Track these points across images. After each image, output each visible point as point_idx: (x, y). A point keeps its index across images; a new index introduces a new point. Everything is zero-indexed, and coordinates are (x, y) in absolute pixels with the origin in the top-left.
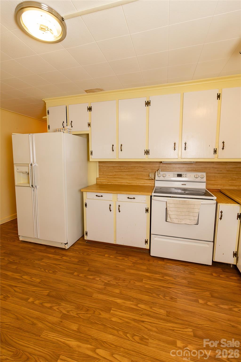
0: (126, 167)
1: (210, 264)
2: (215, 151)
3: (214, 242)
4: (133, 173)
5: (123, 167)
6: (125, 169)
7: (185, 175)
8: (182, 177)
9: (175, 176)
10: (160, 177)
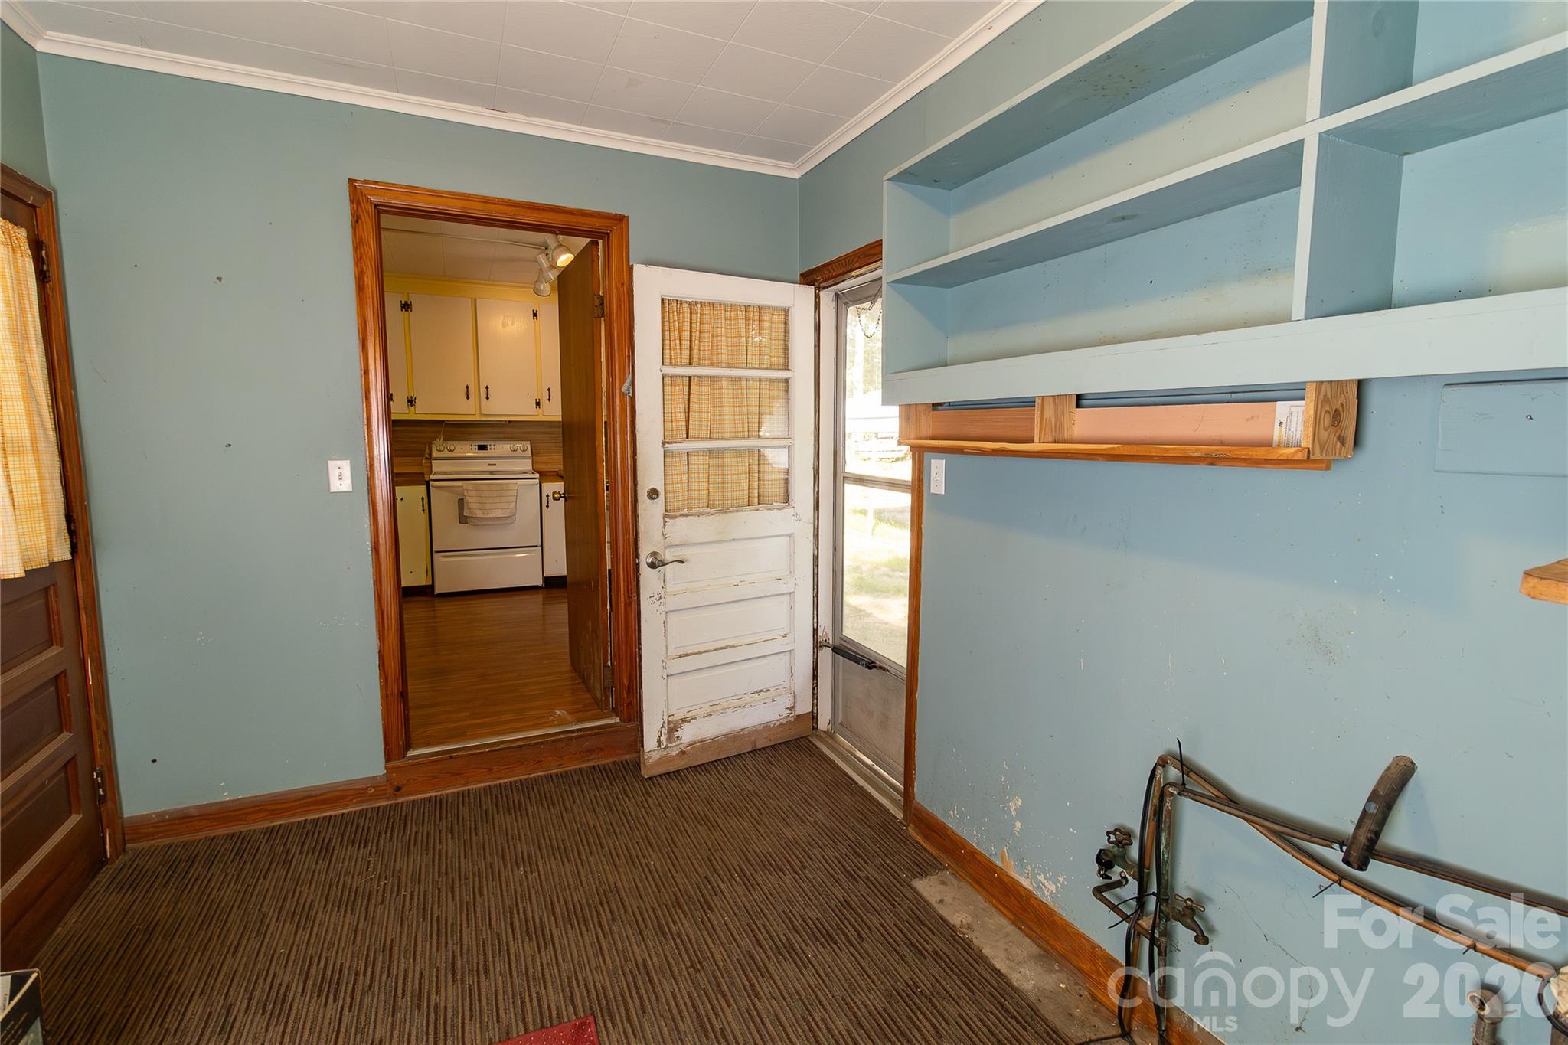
1: (540, 583)
2: (538, 404)
3: (542, 546)
7: (492, 447)
8: (487, 450)
9: (473, 449)
10: (443, 452)
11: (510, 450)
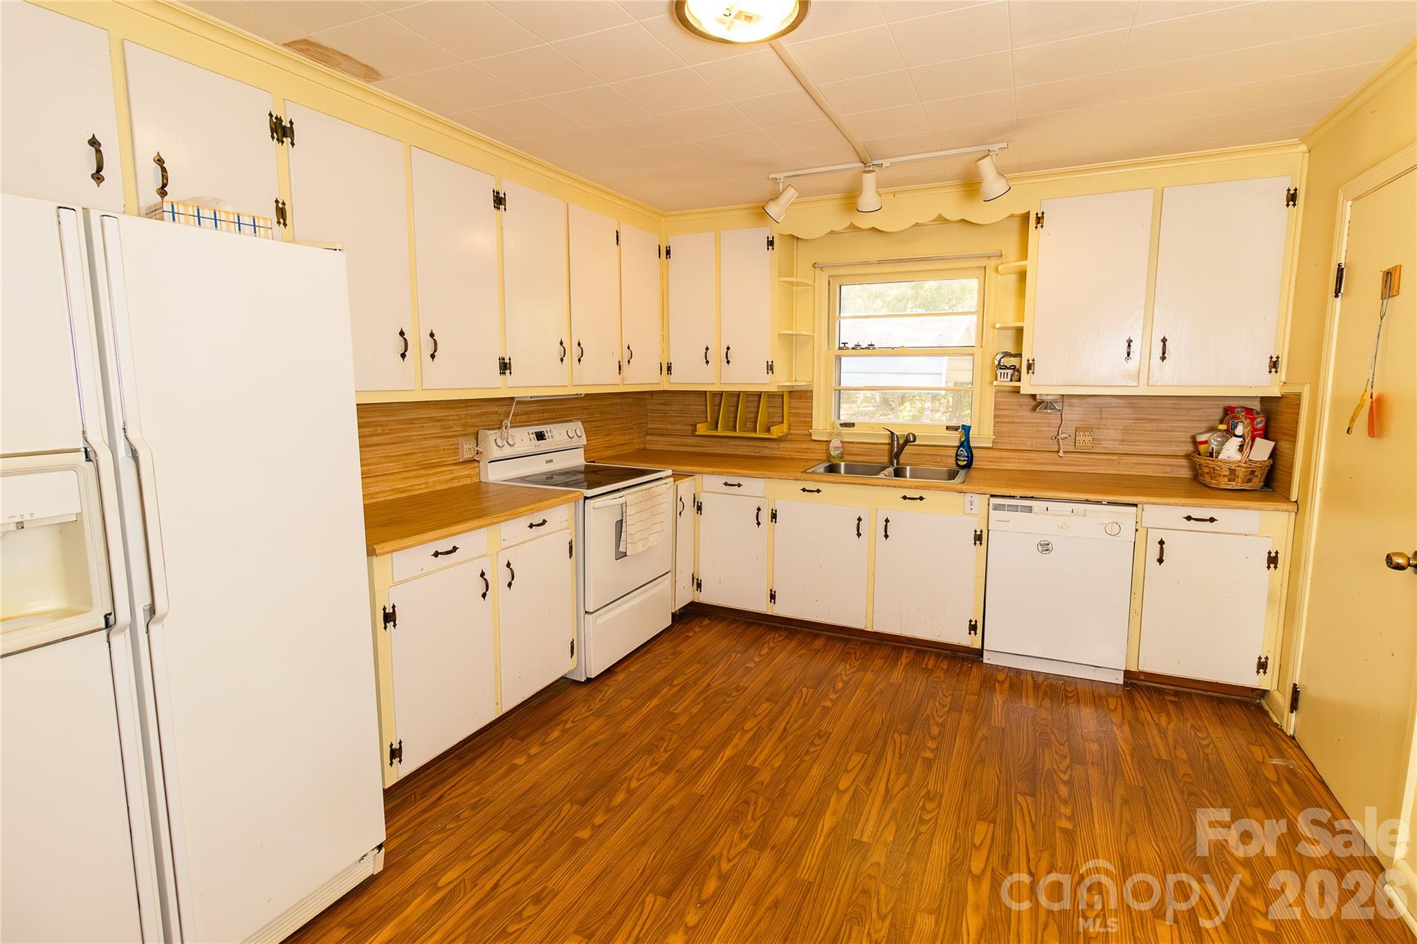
0: (382, 426)
4: (406, 448)
5: (371, 426)
6: (379, 432)
7: (549, 434)
8: (546, 439)
9: (532, 439)
10: (503, 448)
11: (567, 437)
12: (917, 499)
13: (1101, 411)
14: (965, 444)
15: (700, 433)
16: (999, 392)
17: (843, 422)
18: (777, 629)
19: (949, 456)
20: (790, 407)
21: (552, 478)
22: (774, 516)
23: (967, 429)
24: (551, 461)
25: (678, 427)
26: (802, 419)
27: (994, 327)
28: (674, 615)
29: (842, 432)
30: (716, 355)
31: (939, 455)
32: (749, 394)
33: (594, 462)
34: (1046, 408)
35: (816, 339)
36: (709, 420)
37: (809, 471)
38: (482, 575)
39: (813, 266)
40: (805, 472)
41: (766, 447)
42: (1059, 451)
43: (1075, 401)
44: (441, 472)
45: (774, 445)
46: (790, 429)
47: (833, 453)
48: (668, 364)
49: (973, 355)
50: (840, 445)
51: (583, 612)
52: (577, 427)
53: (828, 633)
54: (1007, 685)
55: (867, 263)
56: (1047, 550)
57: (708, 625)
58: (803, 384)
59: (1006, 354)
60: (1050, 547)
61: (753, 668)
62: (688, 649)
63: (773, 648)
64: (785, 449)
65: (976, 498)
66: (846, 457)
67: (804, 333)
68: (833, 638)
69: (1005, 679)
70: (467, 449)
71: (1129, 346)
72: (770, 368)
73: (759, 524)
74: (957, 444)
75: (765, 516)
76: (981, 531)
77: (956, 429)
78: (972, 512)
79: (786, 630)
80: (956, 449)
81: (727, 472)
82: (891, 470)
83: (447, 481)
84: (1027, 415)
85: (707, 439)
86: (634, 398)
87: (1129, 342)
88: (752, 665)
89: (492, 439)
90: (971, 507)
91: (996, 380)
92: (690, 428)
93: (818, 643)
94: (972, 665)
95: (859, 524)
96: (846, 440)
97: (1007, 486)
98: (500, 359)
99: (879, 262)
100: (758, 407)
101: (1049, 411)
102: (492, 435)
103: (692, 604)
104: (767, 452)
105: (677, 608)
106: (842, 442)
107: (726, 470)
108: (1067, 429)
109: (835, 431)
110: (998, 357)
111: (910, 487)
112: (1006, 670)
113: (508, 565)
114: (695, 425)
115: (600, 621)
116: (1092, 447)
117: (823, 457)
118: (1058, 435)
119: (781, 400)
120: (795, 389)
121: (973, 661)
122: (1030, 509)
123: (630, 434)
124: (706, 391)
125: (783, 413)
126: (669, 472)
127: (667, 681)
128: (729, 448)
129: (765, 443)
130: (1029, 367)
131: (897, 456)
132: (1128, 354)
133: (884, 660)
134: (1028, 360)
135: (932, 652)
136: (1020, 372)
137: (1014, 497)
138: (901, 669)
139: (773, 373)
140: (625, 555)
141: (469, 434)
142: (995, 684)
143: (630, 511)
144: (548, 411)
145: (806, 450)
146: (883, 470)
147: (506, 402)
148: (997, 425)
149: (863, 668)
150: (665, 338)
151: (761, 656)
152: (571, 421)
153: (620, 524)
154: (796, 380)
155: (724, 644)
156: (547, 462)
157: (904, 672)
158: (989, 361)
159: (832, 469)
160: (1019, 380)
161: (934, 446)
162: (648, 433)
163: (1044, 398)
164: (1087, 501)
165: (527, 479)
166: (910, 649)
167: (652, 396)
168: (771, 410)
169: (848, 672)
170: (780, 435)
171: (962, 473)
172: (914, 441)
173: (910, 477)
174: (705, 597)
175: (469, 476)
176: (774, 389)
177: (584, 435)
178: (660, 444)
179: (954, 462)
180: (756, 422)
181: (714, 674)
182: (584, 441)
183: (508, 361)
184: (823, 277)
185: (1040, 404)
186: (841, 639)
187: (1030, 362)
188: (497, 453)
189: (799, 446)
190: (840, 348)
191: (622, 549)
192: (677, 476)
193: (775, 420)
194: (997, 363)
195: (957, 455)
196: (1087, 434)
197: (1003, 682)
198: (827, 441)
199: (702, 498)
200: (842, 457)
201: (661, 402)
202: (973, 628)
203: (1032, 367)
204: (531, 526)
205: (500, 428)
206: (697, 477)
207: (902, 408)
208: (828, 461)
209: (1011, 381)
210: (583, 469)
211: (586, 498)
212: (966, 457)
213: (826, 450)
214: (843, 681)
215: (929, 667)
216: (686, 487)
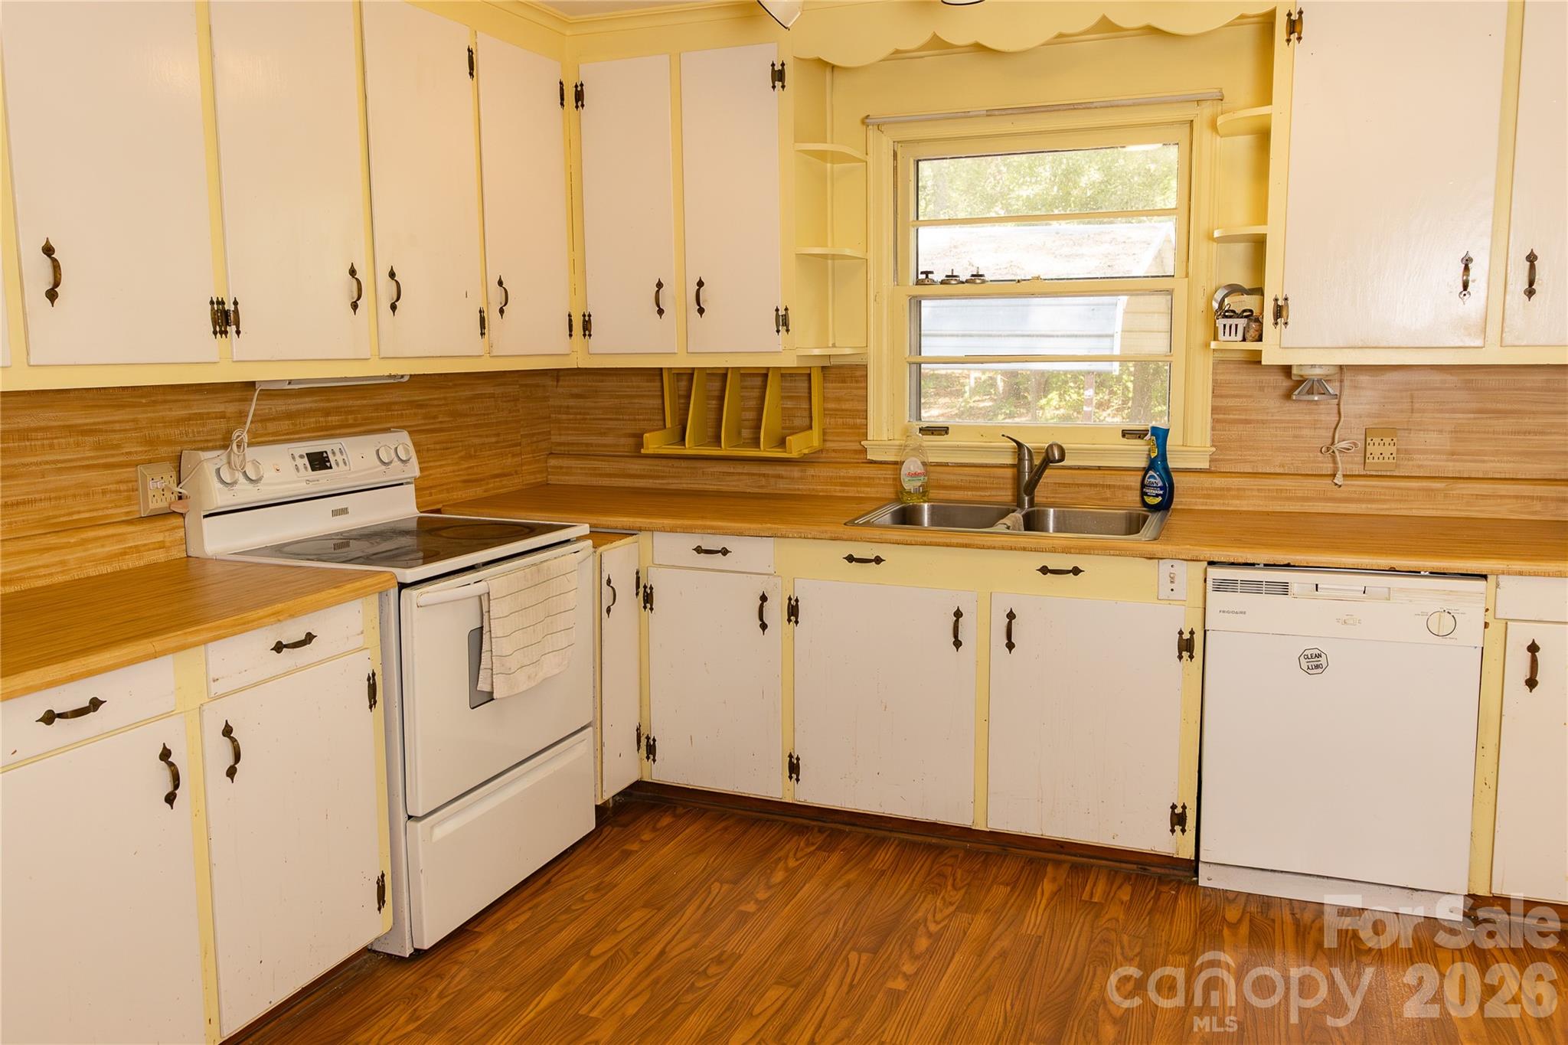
3: (594, 722)
7: (339, 457)
8: (331, 467)
9: (301, 467)
10: (237, 487)
11: (379, 463)
12: (1068, 572)
13: (1412, 397)
14: (1158, 463)
15: (650, 451)
16: (1222, 362)
17: (925, 425)
18: (802, 830)
19: (1129, 488)
20: (825, 399)
21: (347, 545)
22: (793, 611)
23: (1160, 436)
24: (344, 511)
25: (609, 440)
26: (850, 421)
27: (1210, 238)
28: (600, 810)
29: (925, 444)
30: (677, 297)
31: (1109, 486)
32: (745, 374)
33: (438, 511)
34: (1310, 392)
35: (871, 263)
36: (668, 425)
37: (861, 521)
38: (165, 755)
39: (863, 122)
40: (851, 523)
41: (779, 477)
42: (1334, 476)
43: (1364, 379)
44: (96, 539)
45: (796, 472)
46: (824, 441)
47: (909, 485)
48: (584, 316)
49: (1170, 292)
50: (920, 469)
51: (403, 817)
52: (400, 442)
53: (902, 836)
54: (1244, 929)
55: (966, 116)
56: (1317, 667)
57: (669, 826)
58: (848, 351)
59: (1234, 289)
60: (1323, 660)
61: (754, 914)
62: (627, 878)
63: (795, 870)
64: (813, 482)
65: (1181, 569)
66: (933, 493)
67: (848, 252)
68: (914, 844)
69: (1240, 921)
70: (157, 489)
71: (1467, 268)
72: (783, 321)
73: (764, 626)
74: (1143, 463)
75: (776, 612)
76: (1192, 633)
77: (1140, 434)
78: (1173, 596)
79: (821, 831)
80: (1142, 473)
81: (705, 527)
82: (1018, 516)
83: (110, 558)
84: (1271, 404)
85: (664, 462)
86: (521, 386)
87: (1467, 263)
88: (751, 907)
89: (209, 469)
90: (1173, 586)
91: (1216, 338)
92: (631, 441)
93: (884, 857)
94: (1177, 892)
95: (957, 621)
96: (931, 460)
97: (1239, 542)
98: (212, 303)
99: (990, 113)
100: (762, 398)
101: (1316, 398)
102: (210, 461)
103: (639, 786)
104: (782, 486)
105: (607, 796)
106: (924, 464)
107: (699, 522)
108: (1350, 434)
109: (911, 443)
110: (1219, 296)
111: (1053, 550)
112: (1243, 899)
113: (227, 731)
114: (640, 436)
115: (439, 833)
116: (1397, 466)
117: (889, 492)
118: (1333, 443)
119: (806, 385)
120: (834, 362)
121: (1180, 882)
122: (1284, 588)
123: (514, 456)
124: (661, 369)
125: (811, 408)
126: (584, 529)
127: (580, 948)
128: (708, 480)
129: (778, 468)
130: (1279, 312)
131: (1031, 487)
132: (1465, 286)
133: (1009, 888)
134: (1276, 300)
135: (1100, 867)
136: (1261, 324)
137: (1253, 565)
138: (1042, 906)
139: (788, 330)
140: (490, 697)
141: (162, 460)
142: (1221, 931)
143: (497, 609)
144: (337, 411)
145: (857, 481)
146: (1002, 518)
147: (237, 395)
148: (1218, 426)
149: (969, 906)
150: (578, 266)
151: (769, 888)
152: (387, 430)
153: (477, 638)
154: (834, 346)
155: (700, 863)
156: (335, 513)
157: (1048, 910)
158: (1201, 304)
159: (906, 517)
160: (1260, 339)
161: (1099, 468)
162: (552, 453)
163: (1306, 372)
164: (1393, 571)
165: (286, 549)
166: (1058, 864)
167: (558, 381)
168: (789, 404)
169: (939, 917)
170: (806, 451)
171: (1154, 519)
172: (1062, 459)
173: (1057, 530)
174: (666, 771)
175: (161, 546)
176: (788, 361)
177: (414, 460)
178: (575, 473)
179: (1138, 499)
180: (759, 428)
181: (675, 930)
182: (414, 470)
183: (232, 308)
184: (882, 145)
185: (1300, 382)
186: (930, 847)
187: (1280, 303)
188: (221, 498)
189: (843, 473)
190: (919, 283)
191: (484, 686)
192: (600, 536)
193: (797, 422)
194: (1216, 305)
195: (1143, 485)
196: (1387, 440)
197: (1234, 926)
198: (895, 463)
199: (656, 579)
200: (924, 493)
201: (575, 391)
202: (1178, 820)
203: (1284, 313)
204: (279, 647)
205: (225, 447)
206: (643, 537)
207: (1043, 401)
208: (898, 500)
209: (1244, 340)
210: (413, 525)
211: (402, 586)
212: (1161, 488)
213: (894, 479)
214: (930, 935)
215: (1096, 900)
216: (620, 558)
